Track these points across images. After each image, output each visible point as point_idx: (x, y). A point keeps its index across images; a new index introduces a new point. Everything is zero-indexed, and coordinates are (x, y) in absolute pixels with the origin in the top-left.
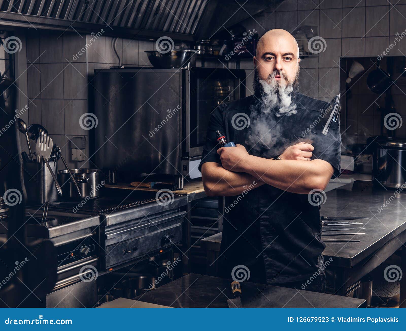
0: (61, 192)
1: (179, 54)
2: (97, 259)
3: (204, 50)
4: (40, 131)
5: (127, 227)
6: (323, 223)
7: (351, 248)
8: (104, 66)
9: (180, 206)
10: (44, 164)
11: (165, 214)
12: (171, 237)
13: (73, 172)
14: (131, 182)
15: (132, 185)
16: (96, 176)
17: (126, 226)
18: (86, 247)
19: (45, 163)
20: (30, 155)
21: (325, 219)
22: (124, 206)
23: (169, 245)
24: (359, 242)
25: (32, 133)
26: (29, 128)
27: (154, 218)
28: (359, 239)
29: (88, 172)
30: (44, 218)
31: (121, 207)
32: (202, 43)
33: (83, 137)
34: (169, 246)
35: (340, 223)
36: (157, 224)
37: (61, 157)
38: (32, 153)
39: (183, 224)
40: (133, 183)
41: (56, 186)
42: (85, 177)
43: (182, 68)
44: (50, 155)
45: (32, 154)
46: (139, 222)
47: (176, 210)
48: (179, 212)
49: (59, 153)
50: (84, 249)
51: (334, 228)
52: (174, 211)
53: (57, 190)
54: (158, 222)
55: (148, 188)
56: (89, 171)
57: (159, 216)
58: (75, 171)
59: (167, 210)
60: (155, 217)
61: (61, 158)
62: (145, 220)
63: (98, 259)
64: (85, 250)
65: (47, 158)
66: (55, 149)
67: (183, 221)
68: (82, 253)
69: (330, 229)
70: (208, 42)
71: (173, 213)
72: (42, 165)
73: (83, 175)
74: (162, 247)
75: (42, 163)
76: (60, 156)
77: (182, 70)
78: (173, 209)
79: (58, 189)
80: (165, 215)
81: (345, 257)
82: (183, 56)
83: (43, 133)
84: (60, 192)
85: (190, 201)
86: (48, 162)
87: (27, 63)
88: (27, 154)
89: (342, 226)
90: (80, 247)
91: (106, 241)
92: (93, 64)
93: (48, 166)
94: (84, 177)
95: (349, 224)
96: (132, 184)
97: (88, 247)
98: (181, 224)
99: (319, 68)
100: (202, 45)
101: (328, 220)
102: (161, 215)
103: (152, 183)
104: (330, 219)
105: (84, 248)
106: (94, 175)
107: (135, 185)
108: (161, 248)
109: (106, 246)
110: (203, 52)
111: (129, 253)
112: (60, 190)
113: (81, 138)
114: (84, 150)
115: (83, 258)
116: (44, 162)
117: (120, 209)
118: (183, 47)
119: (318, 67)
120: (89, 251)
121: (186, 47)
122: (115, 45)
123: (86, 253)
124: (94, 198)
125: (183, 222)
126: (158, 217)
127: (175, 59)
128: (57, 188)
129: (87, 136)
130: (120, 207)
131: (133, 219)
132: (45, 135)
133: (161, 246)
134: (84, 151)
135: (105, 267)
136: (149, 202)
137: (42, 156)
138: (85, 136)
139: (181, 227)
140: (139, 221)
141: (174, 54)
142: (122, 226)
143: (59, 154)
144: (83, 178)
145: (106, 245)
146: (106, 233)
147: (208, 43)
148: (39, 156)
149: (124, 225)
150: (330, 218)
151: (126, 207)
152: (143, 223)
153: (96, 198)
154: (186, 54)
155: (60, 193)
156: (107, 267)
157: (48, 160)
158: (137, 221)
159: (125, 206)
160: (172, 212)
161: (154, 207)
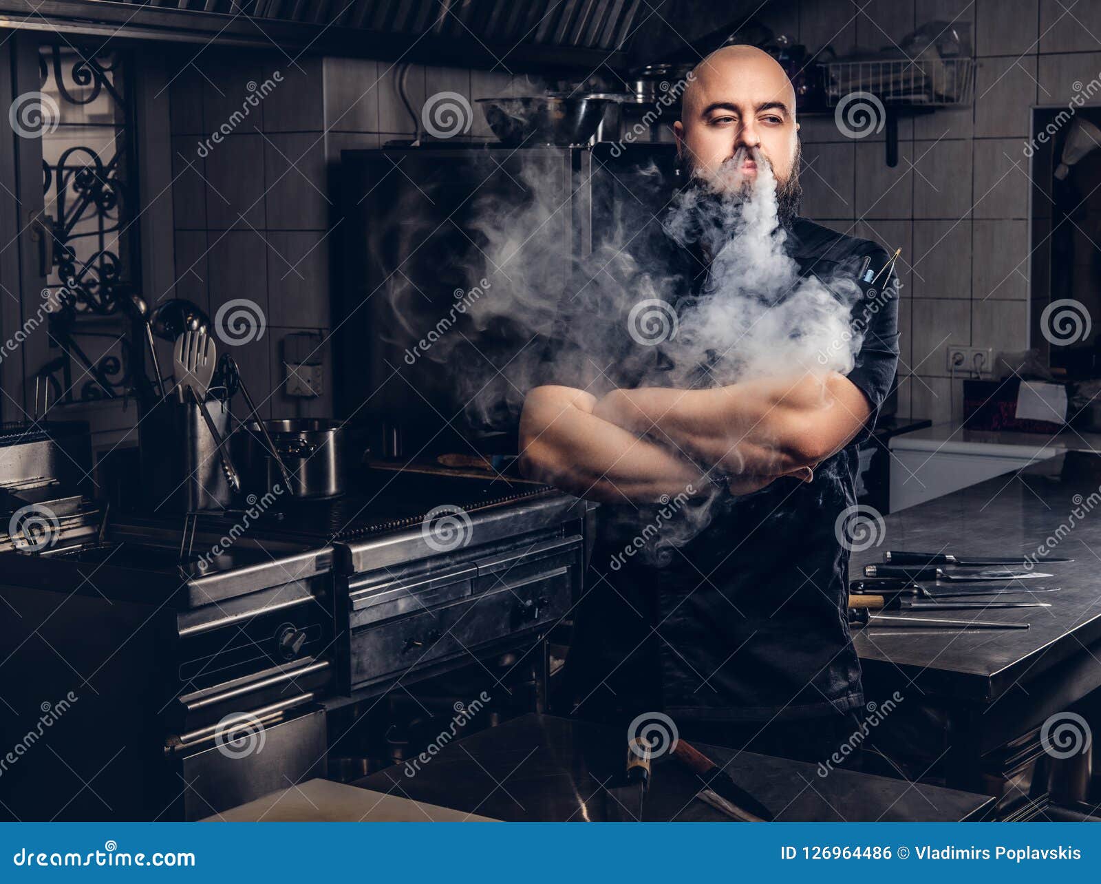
0: (237, 483)
1: (570, 107)
2: (326, 663)
3: (653, 91)
4: (190, 318)
5: (411, 578)
6: (939, 573)
7: (1000, 646)
8: (372, 141)
9: (564, 521)
10: (193, 409)
11: (522, 542)
12: (540, 604)
13: (275, 429)
14: (441, 455)
15: (441, 462)
16: (337, 439)
17: (409, 575)
18: (296, 631)
19: (198, 406)
20: (157, 383)
21: (950, 562)
22: (405, 521)
23: (535, 627)
24: (1025, 631)
25: (167, 324)
26: (162, 309)
27: (490, 554)
28: (1029, 620)
29: (316, 428)
30: (186, 552)
31: (396, 523)
32: (647, 73)
33: (317, 332)
34: (533, 630)
35: (986, 573)
36: (498, 569)
37: (241, 388)
38: (164, 378)
39: (574, 571)
40: (445, 457)
41: (224, 465)
42: (305, 441)
43: (571, 146)
44: (209, 383)
45: (162, 381)
46: (448, 565)
47: (556, 533)
48: (563, 537)
49: (236, 376)
50: (290, 637)
51: (965, 589)
52: (547, 535)
53: (228, 476)
54: (501, 565)
55: (482, 470)
56: (319, 426)
57: (506, 547)
58: (282, 425)
59: (525, 531)
60: (493, 549)
61: (239, 389)
62: (463, 558)
63: (330, 663)
64: (293, 640)
65: (202, 389)
66: (225, 366)
67: (574, 562)
68: (284, 646)
69: (954, 589)
70: (664, 72)
71: (544, 539)
72: (189, 410)
73: (303, 436)
74: (512, 631)
75: (189, 405)
76: (239, 385)
77: (571, 151)
78: (546, 530)
79: (229, 473)
80: (525, 545)
81: (975, 672)
82: (579, 112)
83: (195, 324)
84: (234, 481)
85: (594, 508)
86: (205, 402)
87: (171, 136)
88: (151, 380)
89: (992, 584)
90: (282, 629)
91: (351, 615)
92: (342, 134)
93: (205, 413)
94: (303, 441)
95: (1012, 576)
96: (441, 460)
97: (303, 631)
98: (568, 569)
99: (974, 139)
100: (646, 80)
101: (958, 564)
102: (509, 546)
103: (494, 457)
104: (962, 562)
105: (290, 635)
106: (331, 435)
107: (450, 463)
108: (509, 633)
109: (353, 629)
110: (651, 98)
111: (419, 648)
112: (235, 477)
113: (311, 335)
114: (320, 367)
115: (287, 662)
116: (194, 403)
117: (394, 530)
118: (595, 85)
119: (972, 136)
120: (305, 642)
121: (602, 85)
122: (404, 82)
123: (296, 646)
124: (330, 498)
125: (575, 565)
126: (501, 551)
127: (558, 119)
128: (226, 471)
129: (327, 329)
130: (394, 524)
131: (426, 555)
132: (202, 329)
133: (509, 630)
134: (319, 369)
135: (350, 685)
136: (477, 511)
137: (189, 386)
138: (320, 329)
139: (567, 578)
140: (447, 561)
141: (553, 106)
142: (400, 574)
143: (234, 381)
144: (302, 444)
145: (351, 627)
146: (351, 594)
147: (664, 74)
148: (180, 386)
149: (405, 572)
150: (963, 559)
151: (410, 523)
152: (457, 566)
153: (334, 497)
154: (586, 107)
155: (235, 485)
156: (355, 684)
157: (203, 397)
158: (443, 563)
159: (407, 521)
160: (542, 537)
161: (487, 523)
